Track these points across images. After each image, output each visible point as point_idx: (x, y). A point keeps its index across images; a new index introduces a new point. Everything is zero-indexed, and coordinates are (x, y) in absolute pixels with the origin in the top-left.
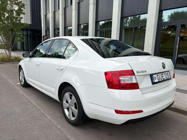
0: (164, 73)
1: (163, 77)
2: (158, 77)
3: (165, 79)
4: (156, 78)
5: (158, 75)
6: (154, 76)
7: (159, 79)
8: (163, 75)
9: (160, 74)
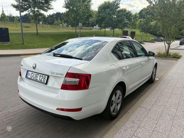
0: (40, 75)
1: (37, 77)
2: (32, 75)
3: (38, 80)
4: (30, 74)
5: (32, 73)
6: (30, 73)
7: (31, 77)
8: (37, 76)
9: (35, 74)
